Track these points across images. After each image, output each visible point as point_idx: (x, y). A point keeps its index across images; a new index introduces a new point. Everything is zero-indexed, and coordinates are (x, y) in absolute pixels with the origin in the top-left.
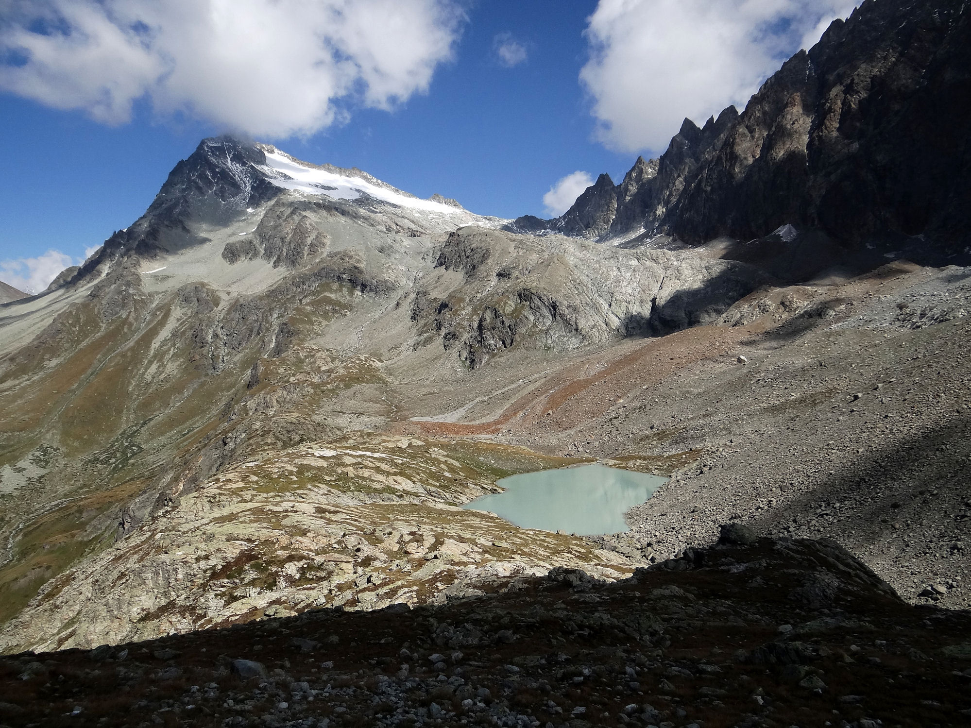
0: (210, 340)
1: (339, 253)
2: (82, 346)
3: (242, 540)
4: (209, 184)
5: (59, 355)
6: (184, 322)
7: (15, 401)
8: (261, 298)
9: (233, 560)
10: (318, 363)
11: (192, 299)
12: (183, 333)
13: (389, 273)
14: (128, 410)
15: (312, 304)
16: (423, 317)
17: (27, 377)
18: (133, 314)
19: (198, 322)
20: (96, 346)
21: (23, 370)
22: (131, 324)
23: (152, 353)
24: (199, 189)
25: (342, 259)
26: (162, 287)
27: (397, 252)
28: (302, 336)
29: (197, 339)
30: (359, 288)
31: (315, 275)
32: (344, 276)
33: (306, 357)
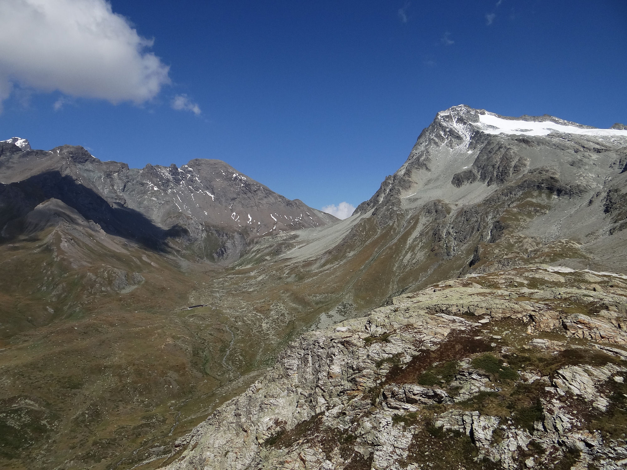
0: (445, 237)
1: (538, 169)
2: (367, 243)
3: (455, 314)
4: (442, 139)
5: (354, 250)
6: (427, 226)
7: (331, 276)
8: (479, 205)
9: (434, 348)
10: (525, 246)
11: (433, 211)
12: (427, 233)
13: (581, 180)
14: (393, 282)
15: (517, 206)
16: (616, 209)
17: (337, 263)
18: (396, 223)
19: (436, 225)
20: (375, 243)
21: (336, 258)
22: (395, 229)
23: (407, 246)
24: (436, 143)
25: (540, 173)
26: (413, 205)
27: (586, 164)
28: (511, 229)
29: (436, 235)
30: (555, 193)
31: (519, 186)
32: (543, 185)
33: (515, 243)
